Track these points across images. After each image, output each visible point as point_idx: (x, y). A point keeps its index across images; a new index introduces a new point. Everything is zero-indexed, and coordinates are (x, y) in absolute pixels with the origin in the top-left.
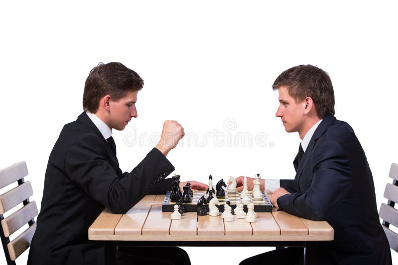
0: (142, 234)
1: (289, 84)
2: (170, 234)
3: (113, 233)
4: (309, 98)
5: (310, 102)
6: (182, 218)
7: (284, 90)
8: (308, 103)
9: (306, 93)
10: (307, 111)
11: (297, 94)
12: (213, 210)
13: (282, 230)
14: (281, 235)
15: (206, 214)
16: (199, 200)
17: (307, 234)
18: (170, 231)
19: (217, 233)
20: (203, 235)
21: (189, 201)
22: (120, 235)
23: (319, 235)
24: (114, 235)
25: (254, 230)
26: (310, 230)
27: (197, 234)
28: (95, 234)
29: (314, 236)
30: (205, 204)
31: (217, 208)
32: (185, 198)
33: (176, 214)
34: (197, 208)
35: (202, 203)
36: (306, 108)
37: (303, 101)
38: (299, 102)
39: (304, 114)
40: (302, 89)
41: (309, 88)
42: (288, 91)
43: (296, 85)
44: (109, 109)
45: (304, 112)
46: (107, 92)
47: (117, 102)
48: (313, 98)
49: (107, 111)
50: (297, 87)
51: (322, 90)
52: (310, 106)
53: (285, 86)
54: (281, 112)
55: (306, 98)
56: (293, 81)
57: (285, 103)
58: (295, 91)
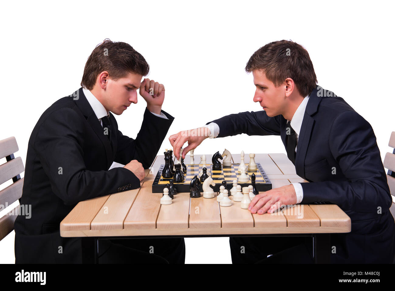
0: (123, 228)
1: (265, 66)
2: (156, 228)
3: (89, 227)
4: (289, 79)
5: (292, 84)
6: (173, 202)
7: (261, 73)
8: (288, 84)
9: (285, 74)
10: (288, 93)
11: (275, 77)
12: (207, 192)
13: (289, 221)
14: (287, 226)
15: (199, 196)
16: (192, 180)
17: (319, 225)
18: (157, 224)
19: (212, 225)
20: (196, 228)
21: (181, 179)
22: (97, 230)
23: (333, 227)
24: (91, 230)
25: (255, 221)
26: (322, 220)
27: (189, 227)
28: (67, 230)
29: (328, 227)
30: (198, 184)
31: (212, 190)
32: (177, 177)
33: (165, 198)
34: (190, 188)
35: (195, 184)
36: (287, 90)
37: (283, 83)
38: (279, 84)
39: (286, 97)
40: (280, 71)
41: (288, 68)
42: (264, 75)
43: (274, 67)
44: (105, 87)
45: (285, 94)
46: (106, 68)
47: (115, 81)
48: (294, 78)
49: (103, 89)
50: (275, 68)
51: (302, 68)
52: (291, 87)
53: (261, 70)
54: (259, 97)
55: (286, 79)
56: (269, 63)
57: (262, 87)
58: (273, 74)
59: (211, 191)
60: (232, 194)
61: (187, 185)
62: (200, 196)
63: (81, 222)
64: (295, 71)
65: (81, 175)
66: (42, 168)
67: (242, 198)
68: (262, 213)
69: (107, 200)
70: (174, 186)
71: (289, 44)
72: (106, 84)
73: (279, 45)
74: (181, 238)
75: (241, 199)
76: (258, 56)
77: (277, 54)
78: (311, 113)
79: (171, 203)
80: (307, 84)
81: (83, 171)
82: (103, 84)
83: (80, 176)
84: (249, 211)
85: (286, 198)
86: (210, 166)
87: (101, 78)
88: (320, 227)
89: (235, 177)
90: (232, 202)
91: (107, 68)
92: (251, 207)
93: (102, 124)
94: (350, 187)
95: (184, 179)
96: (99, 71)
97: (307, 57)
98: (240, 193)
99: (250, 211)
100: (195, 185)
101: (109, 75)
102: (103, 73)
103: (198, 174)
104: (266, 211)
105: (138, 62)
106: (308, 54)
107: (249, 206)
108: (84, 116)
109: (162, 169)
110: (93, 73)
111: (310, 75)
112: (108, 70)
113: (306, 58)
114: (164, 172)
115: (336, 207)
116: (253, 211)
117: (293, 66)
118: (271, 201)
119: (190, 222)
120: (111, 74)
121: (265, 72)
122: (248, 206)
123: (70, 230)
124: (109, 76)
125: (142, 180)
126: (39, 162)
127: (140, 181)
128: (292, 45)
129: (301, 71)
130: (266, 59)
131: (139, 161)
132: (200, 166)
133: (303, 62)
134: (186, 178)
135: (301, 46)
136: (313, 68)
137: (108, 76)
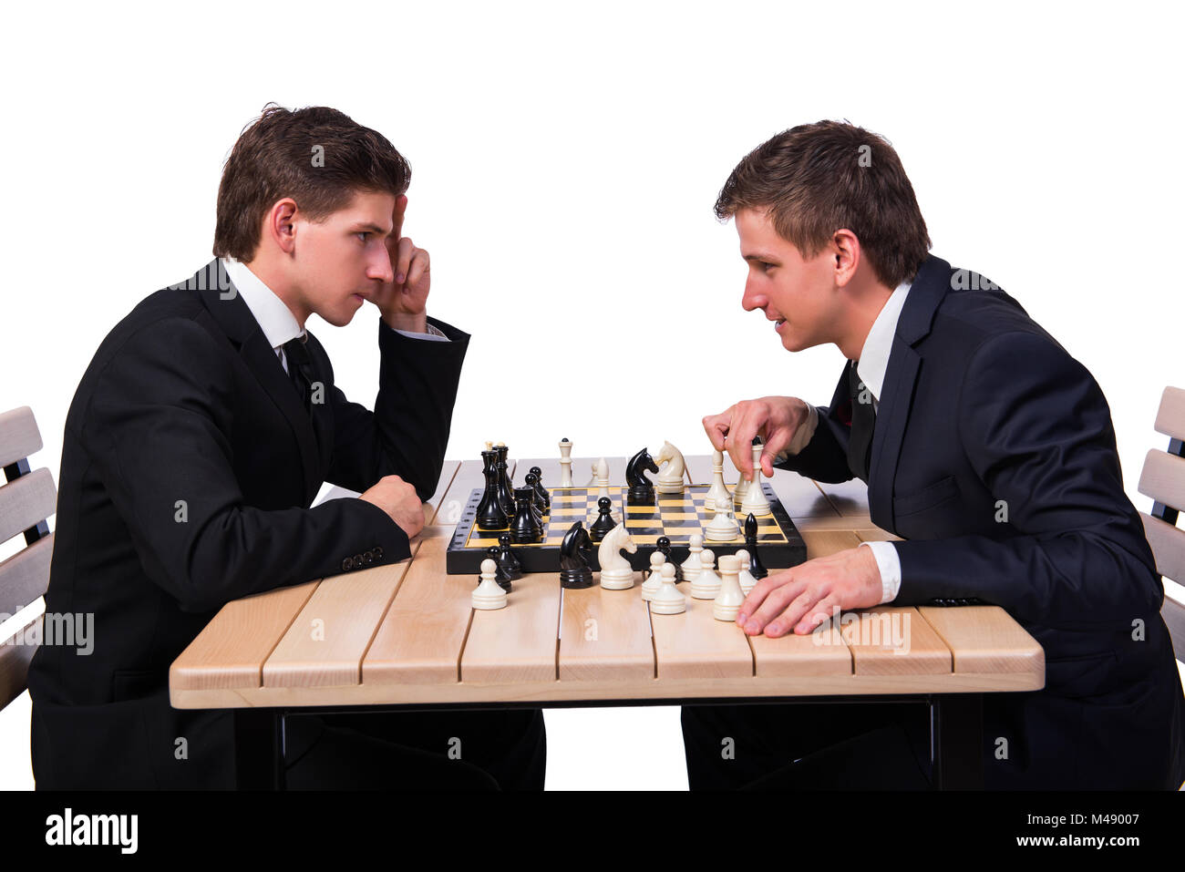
0: (361, 681)
1: (773, 198)
2: (460, 678)
3: (258, 681)
4: (842, 232)
5: (852, 246)
6: (509, 603)
7: (760, 220)
8: (842, 249)
9: (832, 220)
10: (845, 275)
11: (803, 228)
12: (613, 570)
13: (858, 656)
14: (853, 672)
15: (588, 581)
16: (568, 534)
17: (950, 669)
18: (463, 669)
19: (629, 670)
20: (579, 679)
21: (534, 532)
22: (281, 686)
23: (991, 673)
24: (262, 688)
25: (759, 658)
26: (959, 654)
27: (558, 677)
28: (191, 689)
29: (975, 675)
30: (586, 547)
31: (627, 564)
32: (520, 526)
33: (487, 590)
34: (561, 560)
35: (576, 547)
36: (838, 267)
37: (825, 246)
38: (814, 251)
39: (836, 288)
40: (817, 210)
41: (840, 200)
42: (770, 223)
43: (799, 198)
44: (292, 246)
45: (835, 280)
46: (285, 188)
47: (317, 223)
48: (858, 231)
49: (285, 251)
50: (800, 203)
51: (882, 199)
52: (852, 257)
53: (759, 208)
54: (758, 294)
55: (836, 234)
56: (784, 186)
57: (766, 264)
58: (795, 221)
59: (624, 567)
60: (687, 576)
61: (552, 551)
62: (590, 583)
63: (231, 663)
64: (860, 210)
65: (229, 522)
66: (109, 502)
67: (719, 588)
68: (777, 634)
69: (310, 597)
70: (513, 553)
71: (841, 131)
72: (293, 237)
73: (812, 135)
74: (533, 711)
75: (714, 592)
76: (752, 168)
77: (804, 162)
78: (914, 336)
79: (505, 603)
80: (898, 248)
81: (236, 509)
82: (285, 236)
83: (226, 521)
84: (739, 626)
85: (850, 588)
86: (618, 492)
87: (278, 220)
88: (953, 674)
89: (695, 524)
90: (689, 600)
91: (288, 189)
92: (743, 615)
93: (284, 364)
94: (1040, 552)
95: (542, 534)
96: (266, 201)
97: (896, 167)
98: (712, 574)
99: (743, 627)
100: (575, 551)
101: (299, 208)
102: (280, 207)
103: (585, 518)
104: (788, 629)
105: (379, 158)
106: (898, 161)
107: (740, 613)
108: (231, 340)
109: (477, 504)
110: (247, 209)
111: (907, 220)
112: (293, 192)
113: (892, 171)
114: (482, 510)
115: (998, 615)
116: (749, 627)
117: (854, 194)
118: (806, 598)
119: (561, 663)
120: (303, 204)
121: (772, 216)
122: (736, 613)
123: (199, 688)
124: (300, 212)
125: (415, 536)
126: (98, 486)
127: (410, 537)
128: (852, 136)
129: (879, 210)
130: (775, 175)
131: (406, 479)
132: (591, 492)
133: (882, 182)
134: (550, 528)
135: (877, 138)
136: (915, 200)
137: (297, 210)
